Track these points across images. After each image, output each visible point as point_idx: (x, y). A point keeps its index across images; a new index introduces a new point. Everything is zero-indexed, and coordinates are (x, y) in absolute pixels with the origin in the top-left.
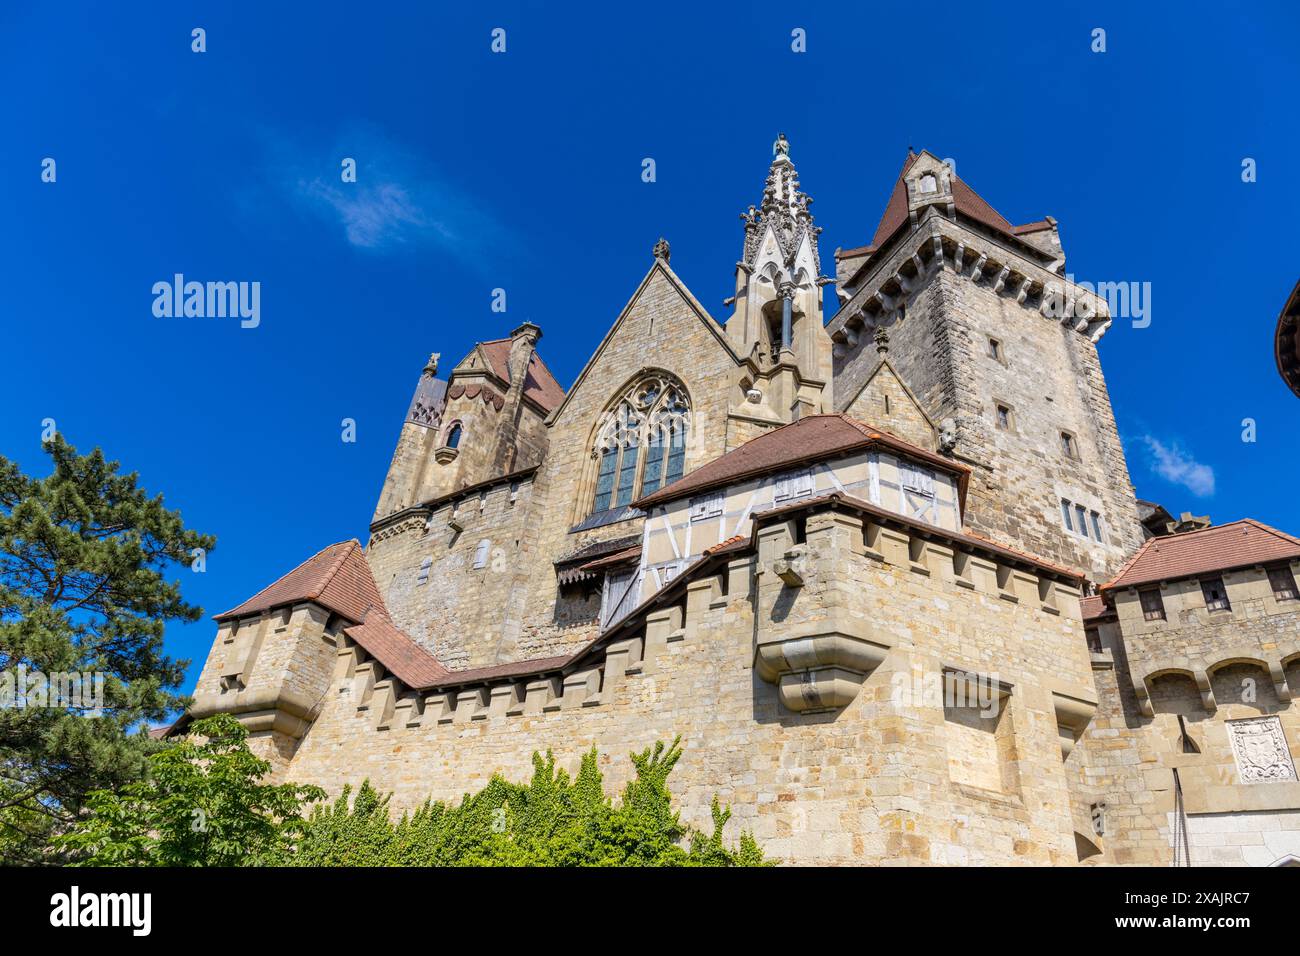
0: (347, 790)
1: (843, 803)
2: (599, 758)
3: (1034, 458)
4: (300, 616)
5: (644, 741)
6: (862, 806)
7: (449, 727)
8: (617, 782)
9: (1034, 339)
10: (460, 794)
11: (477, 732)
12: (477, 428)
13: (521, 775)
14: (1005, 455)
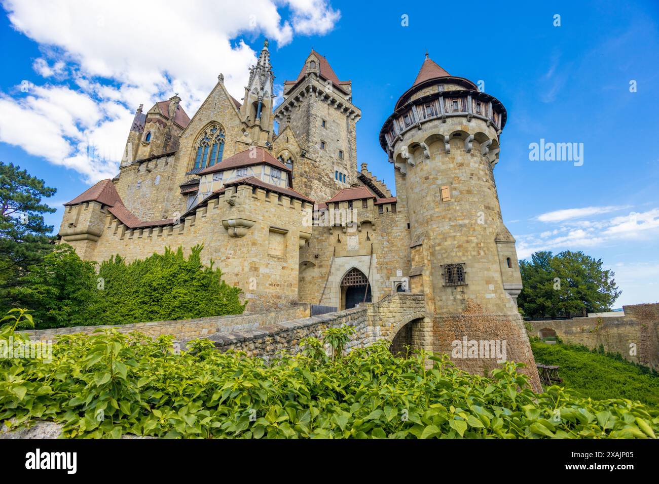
0: (112, 256)
1: (241, 260)
2: (182, 248)
3: (330, 158)
4: (92, 205)
5: (194, 244)
6: (245, 260)
7: (141, 239)
8: (187, 255)
9: (337, 121)
10: (145, 257)
11: (149, 241)
12: (156, 134)
13: (162, 253)
14: (321, 157)
